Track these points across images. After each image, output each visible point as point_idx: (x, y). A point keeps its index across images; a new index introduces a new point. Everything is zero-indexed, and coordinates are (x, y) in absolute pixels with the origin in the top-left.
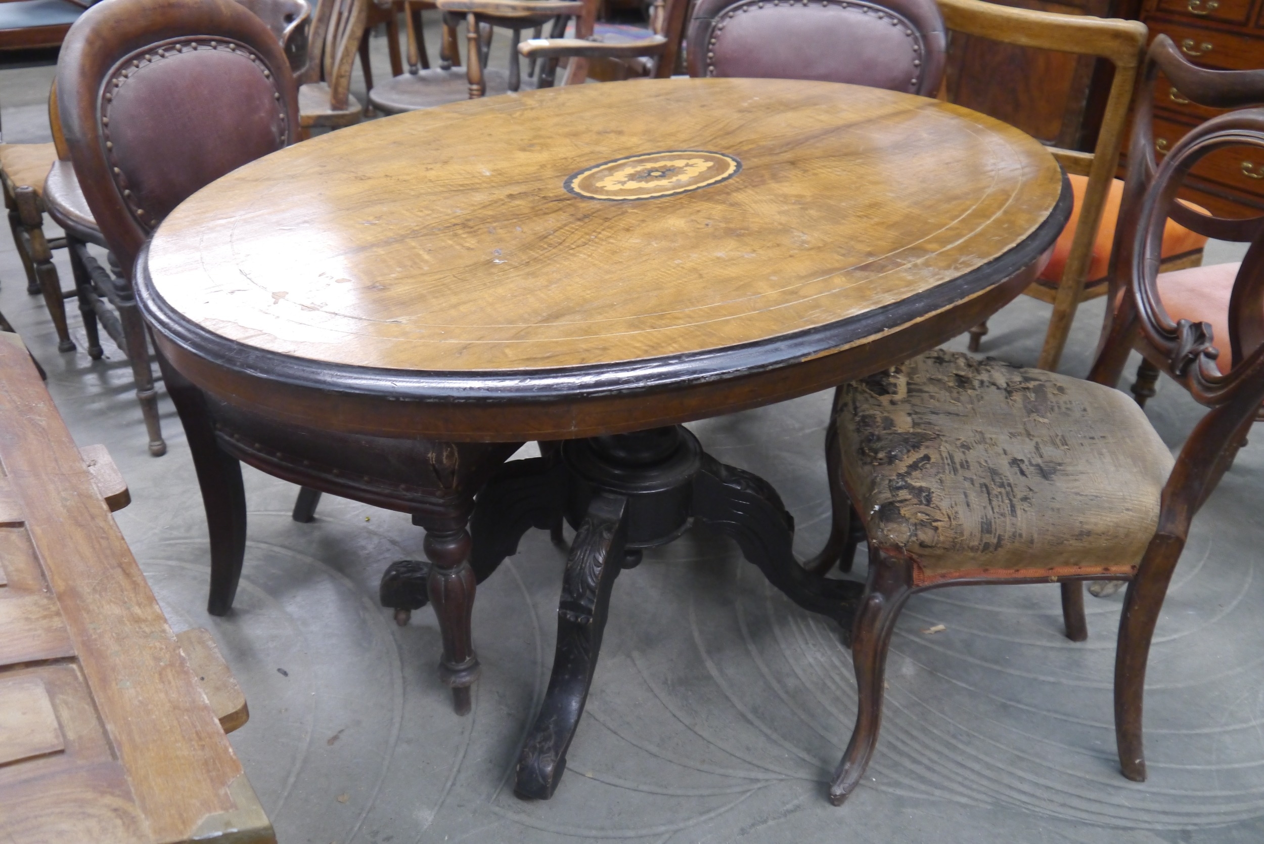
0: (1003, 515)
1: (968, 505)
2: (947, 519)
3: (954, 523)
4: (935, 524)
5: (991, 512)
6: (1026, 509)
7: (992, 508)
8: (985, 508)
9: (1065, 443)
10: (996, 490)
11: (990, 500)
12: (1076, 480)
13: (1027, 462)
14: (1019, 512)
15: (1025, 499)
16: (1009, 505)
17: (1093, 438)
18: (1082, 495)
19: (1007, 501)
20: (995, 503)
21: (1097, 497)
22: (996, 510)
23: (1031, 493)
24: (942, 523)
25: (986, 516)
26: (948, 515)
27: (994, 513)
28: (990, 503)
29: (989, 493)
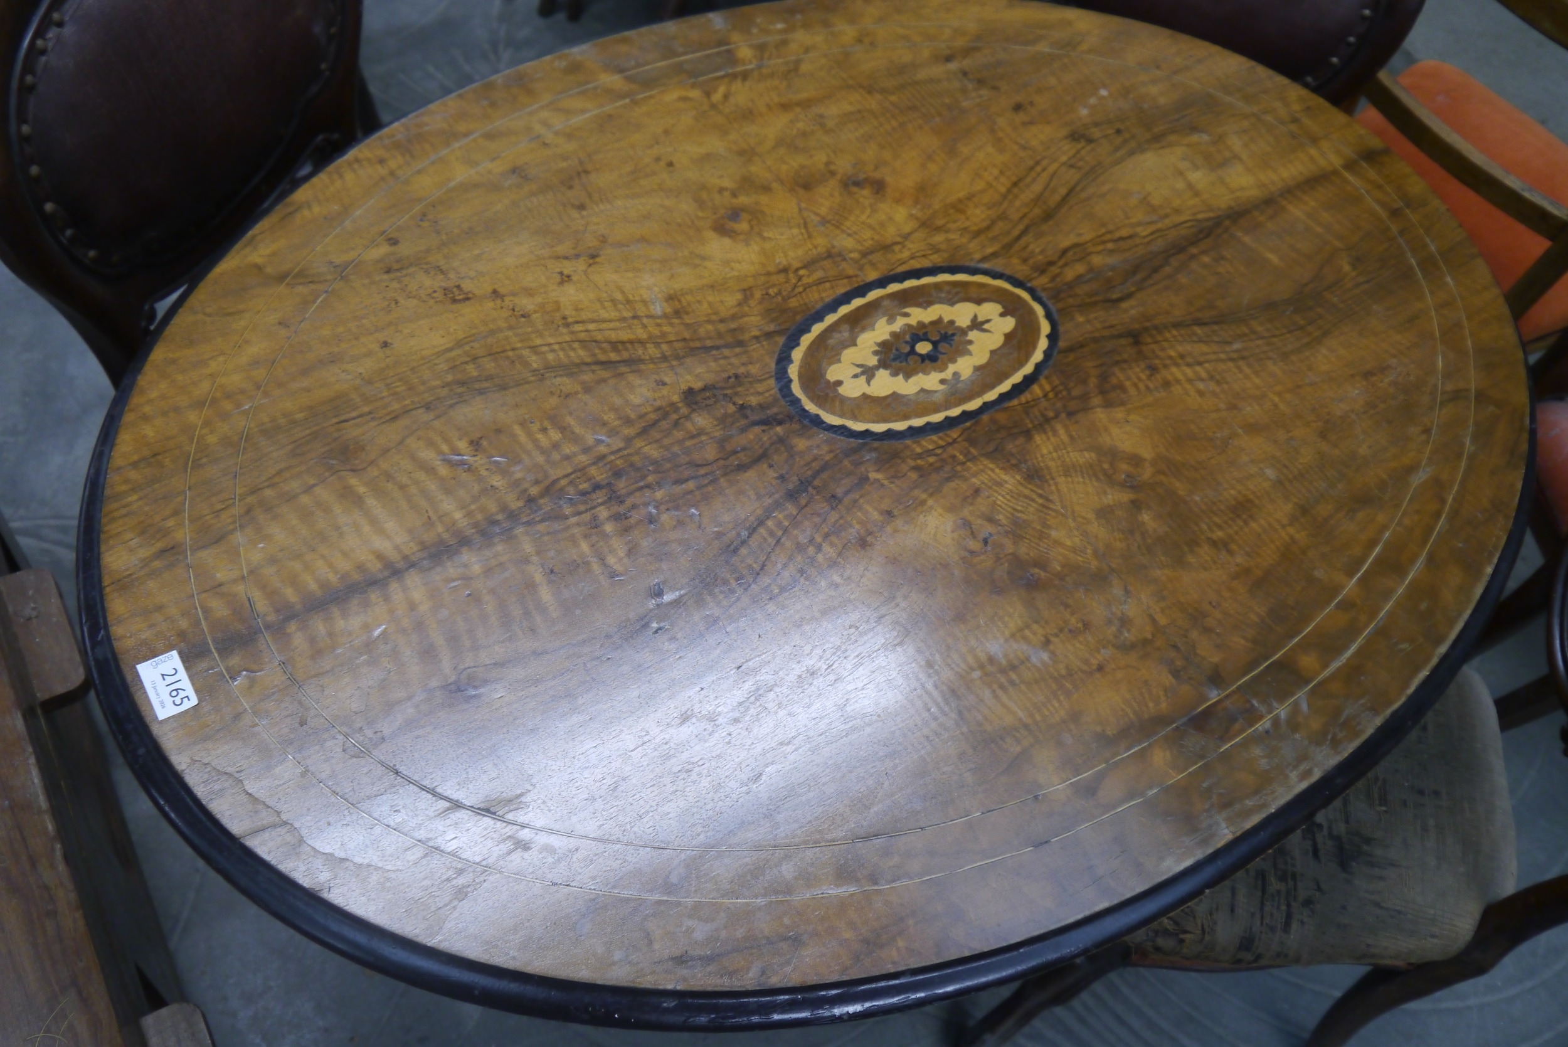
0: (1272, 929)
1: (1232, 911)
2: (1200, 932)
3: (1207, 938)
4: (1182, 936)
5: (1258, 923)
6: (1305, 920)
7: (1262, 917)
8: (1253, 914)
9: (1383, 801)
10: (1275, 885)
11: (1262, 904)
12: (1381, 878)
13: (1325, 831)
14: (1295, 926)
15: (1308, 902)
16: (1284, 915)
17: (1421, 792)
18: (1381, 908)
19: (1284, 908)
20: (1268, 908)
21: (1400, 912)
22: (1267, 921)
23: (1317, 894)
24: (1192, 935)
25: (1251, 928)
26: (1203, 926)
27: (1262, 924)
28: (1262, 909)
29: (1264, 891)
